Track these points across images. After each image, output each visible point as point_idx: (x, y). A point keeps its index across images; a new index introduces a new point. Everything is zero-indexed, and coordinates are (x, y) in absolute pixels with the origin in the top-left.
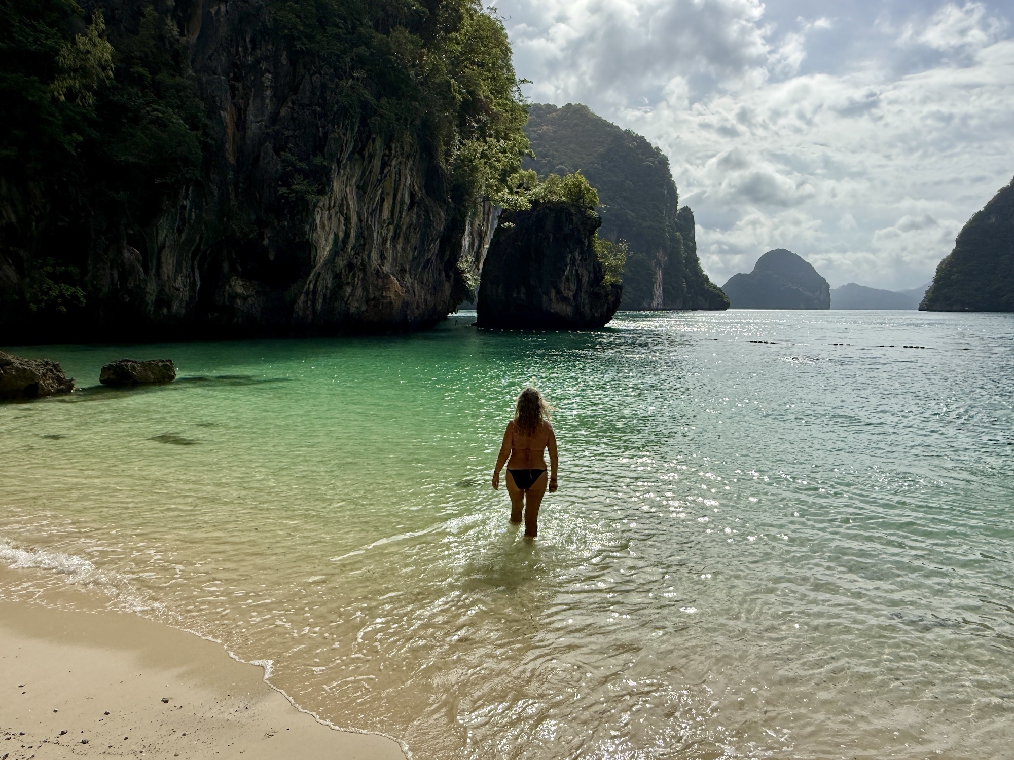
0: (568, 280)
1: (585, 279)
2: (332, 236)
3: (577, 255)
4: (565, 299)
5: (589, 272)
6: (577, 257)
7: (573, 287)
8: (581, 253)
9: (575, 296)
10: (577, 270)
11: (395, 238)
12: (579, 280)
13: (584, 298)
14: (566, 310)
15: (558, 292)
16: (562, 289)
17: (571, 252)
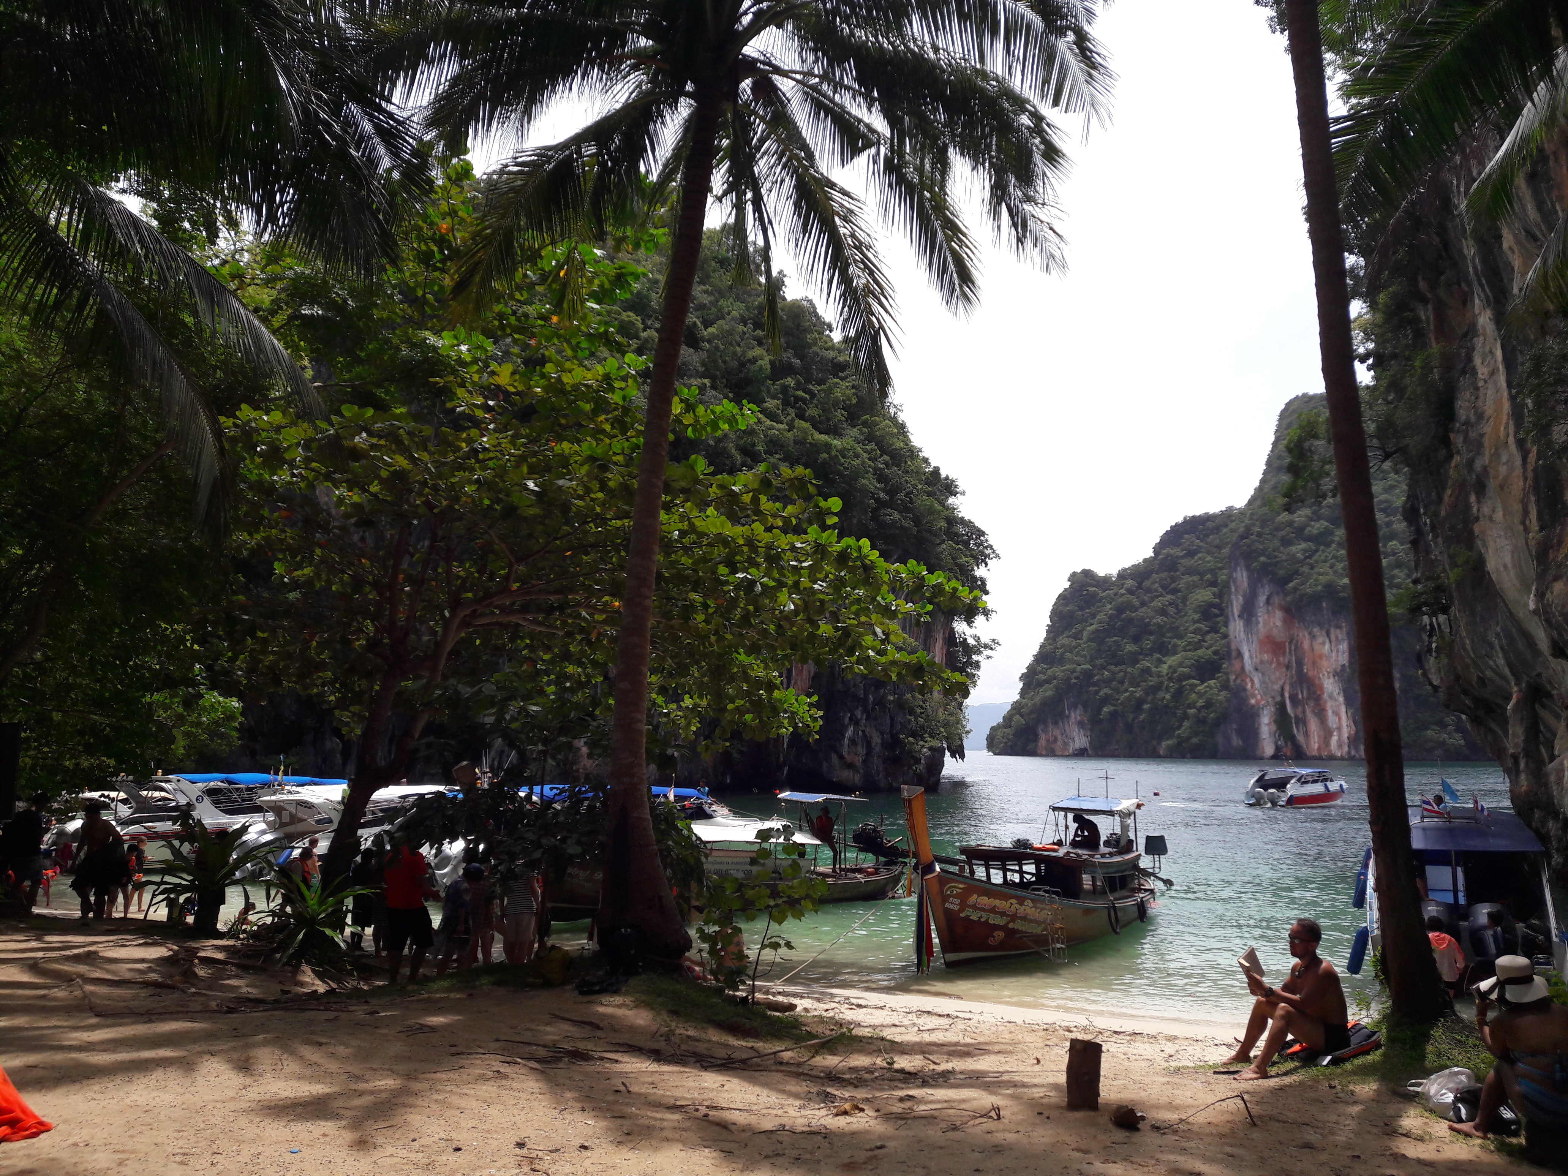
0: (853, 742)
1: (876, 740)
3: (858, 713)
4: (850, 766)
5: (882, 733)
6: (859, 716)
7: (861, 750)
8: (865, 710)
9: (864, 761)
10: (863, 731)
12: (869, 744)
13: (877, 763)
14: (856, 778)
15: (841, 757)
16: (845, 754)
17: (850, 711)
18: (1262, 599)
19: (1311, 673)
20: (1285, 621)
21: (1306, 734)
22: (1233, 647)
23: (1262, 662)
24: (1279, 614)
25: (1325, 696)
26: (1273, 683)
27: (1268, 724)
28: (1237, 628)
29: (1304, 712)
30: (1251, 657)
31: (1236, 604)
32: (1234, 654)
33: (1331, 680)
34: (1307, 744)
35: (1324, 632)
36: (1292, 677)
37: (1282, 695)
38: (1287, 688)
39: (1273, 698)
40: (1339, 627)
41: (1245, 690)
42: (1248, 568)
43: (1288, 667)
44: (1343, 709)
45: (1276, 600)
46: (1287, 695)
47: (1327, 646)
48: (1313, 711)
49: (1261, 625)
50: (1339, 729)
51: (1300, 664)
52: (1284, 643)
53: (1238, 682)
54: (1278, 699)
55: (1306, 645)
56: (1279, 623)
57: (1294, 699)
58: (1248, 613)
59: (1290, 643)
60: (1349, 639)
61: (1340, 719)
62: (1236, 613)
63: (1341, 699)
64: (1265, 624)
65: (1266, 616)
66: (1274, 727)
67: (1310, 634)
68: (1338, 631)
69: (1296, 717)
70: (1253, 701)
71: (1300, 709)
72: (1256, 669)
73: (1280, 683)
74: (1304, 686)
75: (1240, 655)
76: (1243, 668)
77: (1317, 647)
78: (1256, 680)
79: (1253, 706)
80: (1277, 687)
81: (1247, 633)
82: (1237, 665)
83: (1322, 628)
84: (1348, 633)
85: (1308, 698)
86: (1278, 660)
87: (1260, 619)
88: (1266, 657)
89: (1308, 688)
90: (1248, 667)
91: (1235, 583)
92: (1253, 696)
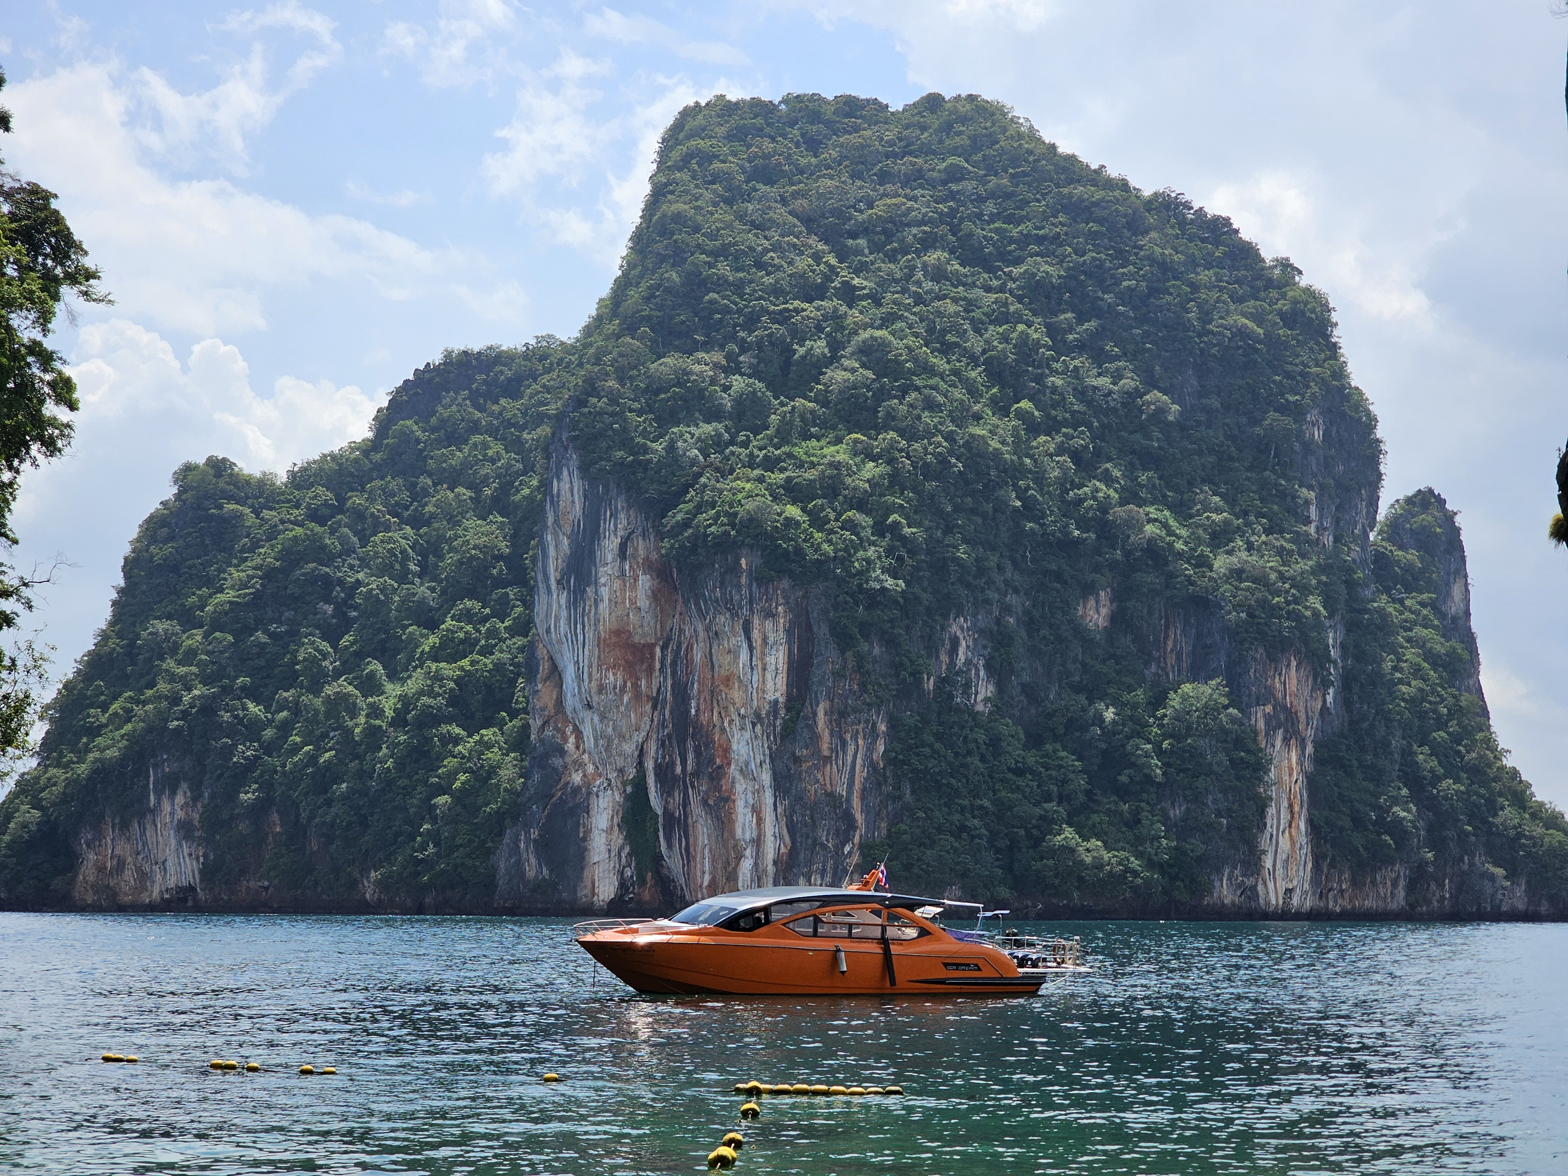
19: (704, 718)
20: (655, 596)
21: (688, 856)
22: (541, 652)
23: (601, 689)
24: (645, 581)
25: (733, 770)
26: (622, 737)
27: (609, 831)
28: (552, 609)
29: (686, 803)
30: (579, 678)
31: (555, 555)
32: (544, 668)
33: (747, 735)
34: (688, 874)
35: (739, 628)
36: (663, 725)
37: (640, 764)
38: (652, 749)
39: (621, 771)
40: (770, 615)
41: (562, 752)
42: (584, 470)
43: (656, 702)
44: (768, 798)
45: (641, 547)
46: (650, 765)
47: (744, 655)
48: (705, 802)
49: (604, 606)
50: (758, 842)
51: (681, 694)
52: (652, 646)
53: (549, 732)
54: (631, 773)
55: (698, 655)
56: (643, 602)
57: (664, 773)
58: (579, 577)
59: (664, 648)
60: (789, 642)
61: (760, 821)
62: (553, 576)
63: (766, 778)
64: (614, 603)
65: (617, 585)
66: (618, 839)
67: (708, 629)
68: (769, 624)
69: (668, 815)
70: (577, 778)
71: (677, 796)
72: (589, 706)
73: (639, 737)
74: (690, 744)
75: (556, 673)
76: (560, 703)
77: (722, 660)
78: (587, 732)
79: (576, 790)
80: (629, 748)
81: (572, 622)
82: (546, 696)
83: (735, 615)
84: (789, 632)
85: (696, 774)
86: (636, 686)
87: (605, 592)
88: (611, 678)
89: (698, 754)
90: (571, 702)
91: (555, 504)
92: (579, 765)
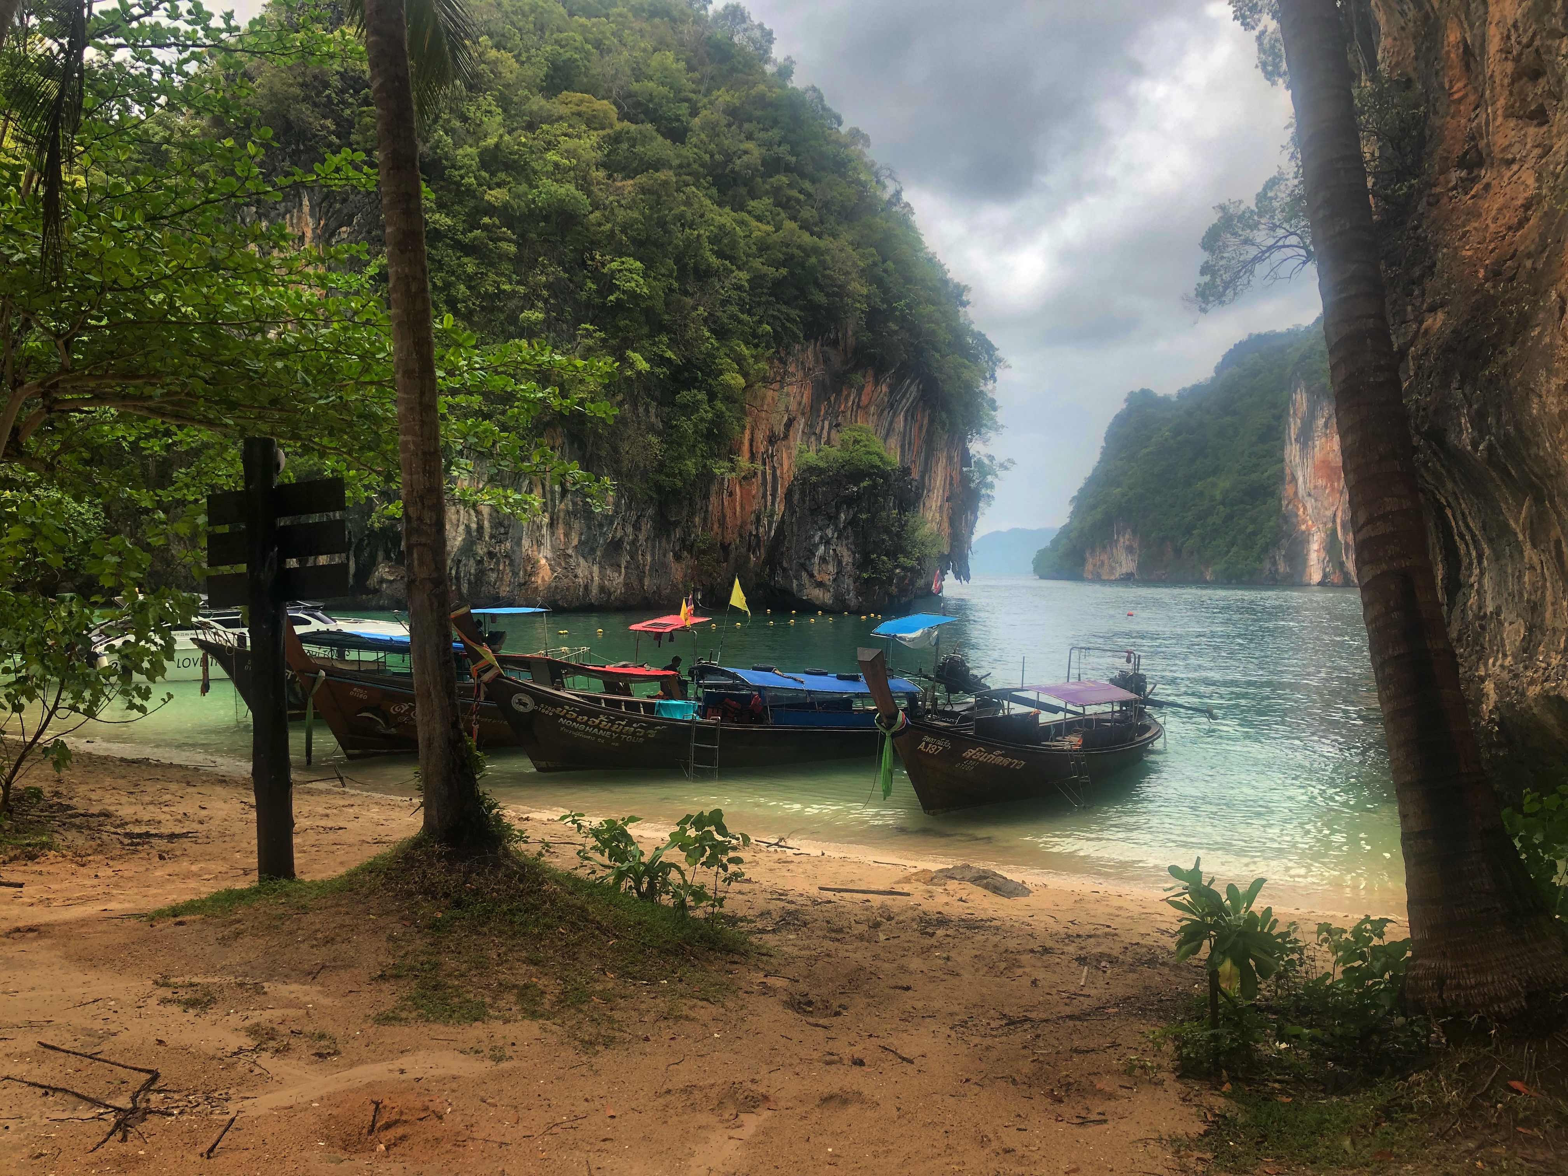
0: (823, 560)
2: (462, 528)
3: (829, 532)
4: (820, 585)
5: (854, 553)
6: (830, 535)
7: (831, 568)
8: (836, 529)
9: (835, 580)
10: (834, 550)
11: (552, 525)
12: (840, 563)
13: (848, 583)
14: (827, 597)
15: (812, 576)
16: (816, 573)
17: (821, 529)
18: (1321, 422)
20: (1342, 445)
22: (1288, 471)
23: (1315, 487)
24: (1337, 438)
26: (1325, 508)
27: (1318, 551)
28: (1292, 452)
30: (1305, 482)
31: (1294, 428)
32: (1288, 479)
36: (1345, 503)
37: (1334, 521)
38: (1341, 512)
39: (1325, 524)
41: (1297, 515)
42: (1308, 390)
43: (1342, 493)
45: (1335, 422)
46: (1338, 521)
49: (1317, 449)
52: (1340, 467)
53: (1290, 507)
54: (1330, 525)
56: (1336, 448)
57: (1346, 525)
58: (1305, 437)
62: (1293, 437)
64: (1322, 449)
65: (1323, 440)
66: (1323, 554)
69: (1348, 544)
70: (1303, 527)
71: (1352, 535)
72: (1310, 495)
73: (1334, 509)
75: (1294, 479)
76: (1296, 493)
78: (1309, 506)
79: (1303, 533)
80: (1329, 513)
81: (1302, 458)
82: (1289, 491)
86: (1332, 486)
87: (1317, 443)
88: (1320, 482)
90: (1301, 492)
91: (1294, 405)
92: (1305, 522)
